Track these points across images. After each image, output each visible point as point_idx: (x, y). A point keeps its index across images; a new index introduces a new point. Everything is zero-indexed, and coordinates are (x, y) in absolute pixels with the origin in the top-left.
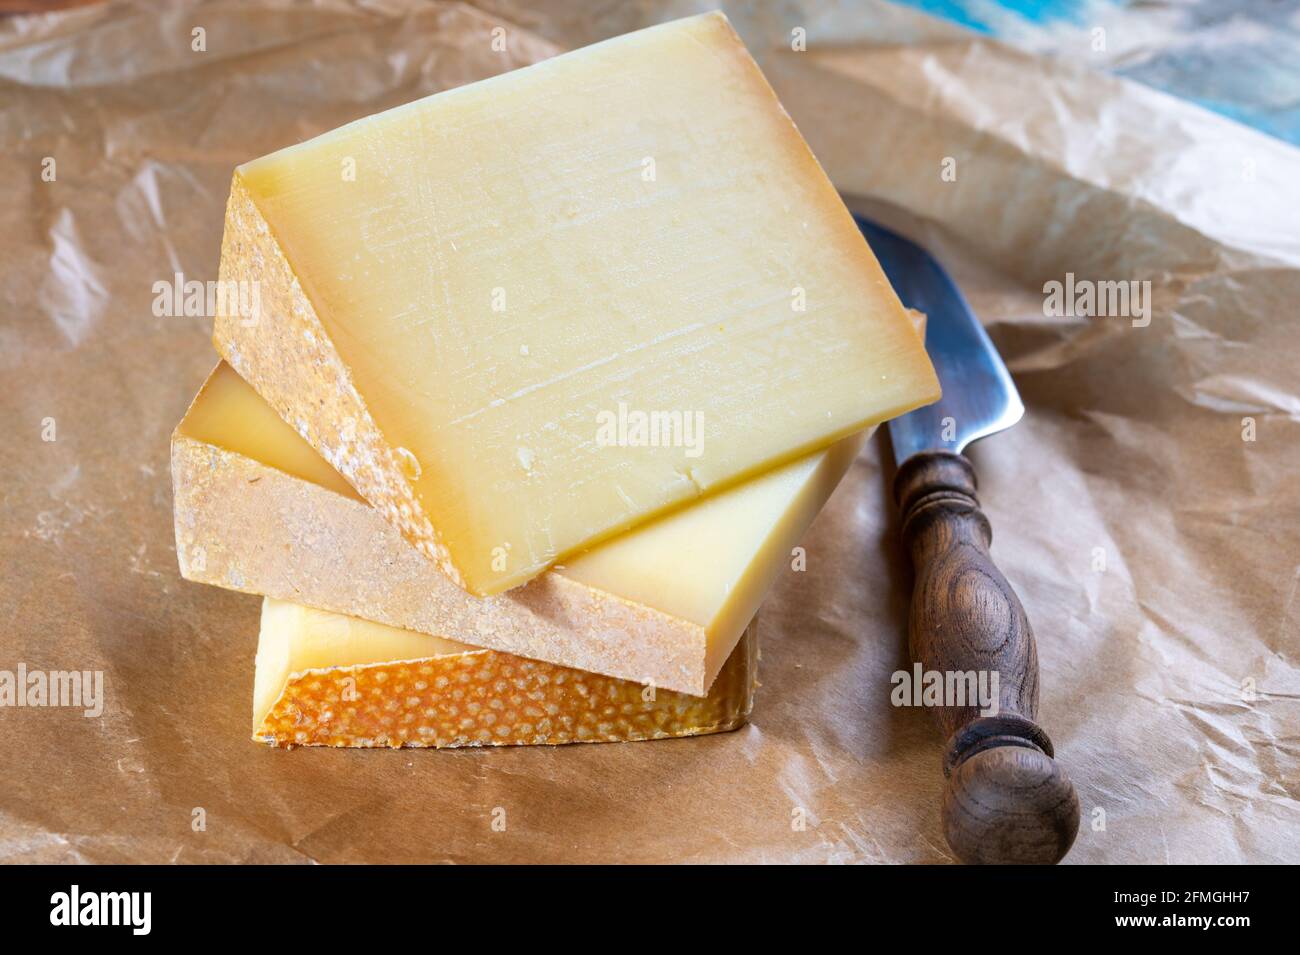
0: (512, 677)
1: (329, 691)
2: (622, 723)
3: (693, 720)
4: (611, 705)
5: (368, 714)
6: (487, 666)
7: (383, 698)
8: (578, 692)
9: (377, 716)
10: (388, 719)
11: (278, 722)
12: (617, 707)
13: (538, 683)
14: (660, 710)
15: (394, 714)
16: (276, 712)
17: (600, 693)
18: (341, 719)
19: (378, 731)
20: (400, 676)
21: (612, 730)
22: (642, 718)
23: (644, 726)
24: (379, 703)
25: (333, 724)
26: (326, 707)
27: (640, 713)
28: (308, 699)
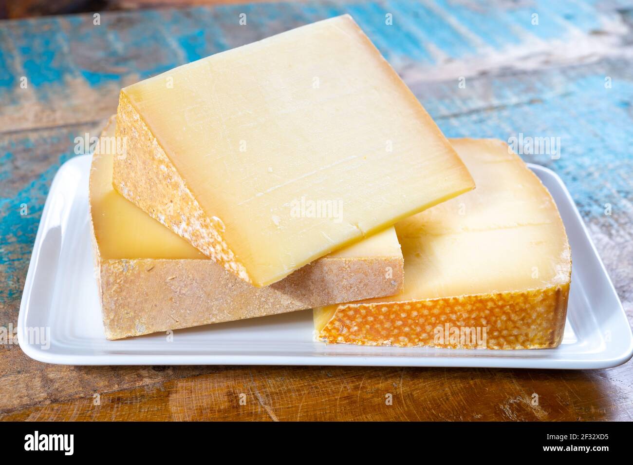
0: (450, 313)
1: (357, 316)
2: (502, 340)
3: (536, 341)
4: (497, 330)
5: (375, 329)
6: (438, 307)
7: (384, 321)
8: (481, 323)
9: (380, 330)
10: (385, 331)
11: (330, 331)
12: (500, 332)
13: (462, 317)
14: (521, 334)
15: (388, 329)
16: (330, 325)
17: (493, 324)
18: (361, 330)
19: (379, 338)
20: (394, 310)
21: (496, 343)
22: (512, 338)
23: (512, 342)
24: (382, 323)
25: (357, 333)
26: (355, 324)
27: (511, 335)
28: (347, 319)
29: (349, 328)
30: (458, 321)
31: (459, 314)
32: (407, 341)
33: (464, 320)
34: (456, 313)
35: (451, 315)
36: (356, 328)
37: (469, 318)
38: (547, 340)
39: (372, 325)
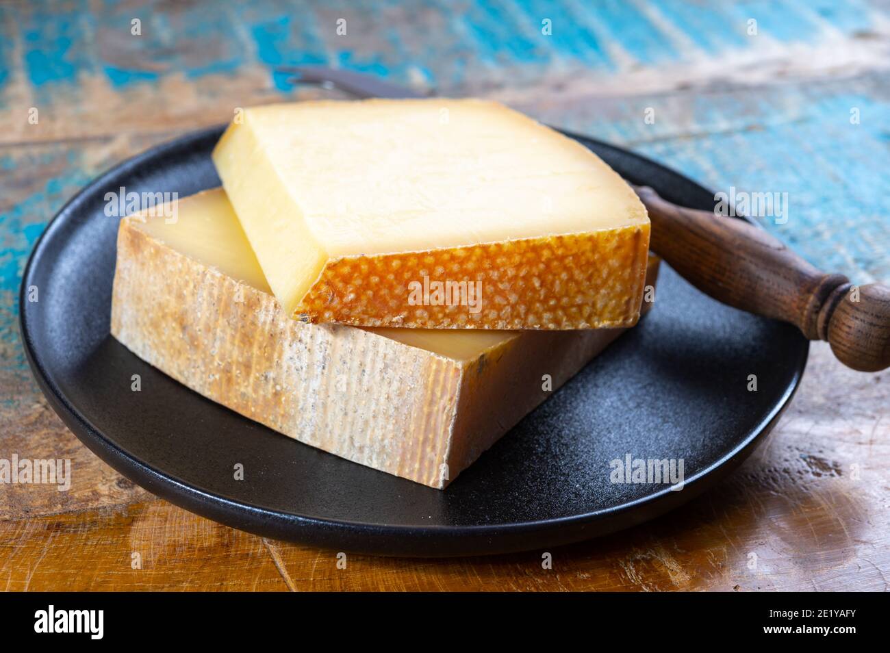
29: (341, 296)
30: (502, 282)
31: (502, 270)
32: (427, 318)
33: (510, 280)
34: (498, 269)
35: (491, 272)
36: (352, 296)
37: (515, 277)
38: (620, 314)
39: (377, 291)
